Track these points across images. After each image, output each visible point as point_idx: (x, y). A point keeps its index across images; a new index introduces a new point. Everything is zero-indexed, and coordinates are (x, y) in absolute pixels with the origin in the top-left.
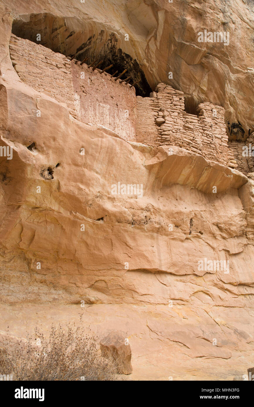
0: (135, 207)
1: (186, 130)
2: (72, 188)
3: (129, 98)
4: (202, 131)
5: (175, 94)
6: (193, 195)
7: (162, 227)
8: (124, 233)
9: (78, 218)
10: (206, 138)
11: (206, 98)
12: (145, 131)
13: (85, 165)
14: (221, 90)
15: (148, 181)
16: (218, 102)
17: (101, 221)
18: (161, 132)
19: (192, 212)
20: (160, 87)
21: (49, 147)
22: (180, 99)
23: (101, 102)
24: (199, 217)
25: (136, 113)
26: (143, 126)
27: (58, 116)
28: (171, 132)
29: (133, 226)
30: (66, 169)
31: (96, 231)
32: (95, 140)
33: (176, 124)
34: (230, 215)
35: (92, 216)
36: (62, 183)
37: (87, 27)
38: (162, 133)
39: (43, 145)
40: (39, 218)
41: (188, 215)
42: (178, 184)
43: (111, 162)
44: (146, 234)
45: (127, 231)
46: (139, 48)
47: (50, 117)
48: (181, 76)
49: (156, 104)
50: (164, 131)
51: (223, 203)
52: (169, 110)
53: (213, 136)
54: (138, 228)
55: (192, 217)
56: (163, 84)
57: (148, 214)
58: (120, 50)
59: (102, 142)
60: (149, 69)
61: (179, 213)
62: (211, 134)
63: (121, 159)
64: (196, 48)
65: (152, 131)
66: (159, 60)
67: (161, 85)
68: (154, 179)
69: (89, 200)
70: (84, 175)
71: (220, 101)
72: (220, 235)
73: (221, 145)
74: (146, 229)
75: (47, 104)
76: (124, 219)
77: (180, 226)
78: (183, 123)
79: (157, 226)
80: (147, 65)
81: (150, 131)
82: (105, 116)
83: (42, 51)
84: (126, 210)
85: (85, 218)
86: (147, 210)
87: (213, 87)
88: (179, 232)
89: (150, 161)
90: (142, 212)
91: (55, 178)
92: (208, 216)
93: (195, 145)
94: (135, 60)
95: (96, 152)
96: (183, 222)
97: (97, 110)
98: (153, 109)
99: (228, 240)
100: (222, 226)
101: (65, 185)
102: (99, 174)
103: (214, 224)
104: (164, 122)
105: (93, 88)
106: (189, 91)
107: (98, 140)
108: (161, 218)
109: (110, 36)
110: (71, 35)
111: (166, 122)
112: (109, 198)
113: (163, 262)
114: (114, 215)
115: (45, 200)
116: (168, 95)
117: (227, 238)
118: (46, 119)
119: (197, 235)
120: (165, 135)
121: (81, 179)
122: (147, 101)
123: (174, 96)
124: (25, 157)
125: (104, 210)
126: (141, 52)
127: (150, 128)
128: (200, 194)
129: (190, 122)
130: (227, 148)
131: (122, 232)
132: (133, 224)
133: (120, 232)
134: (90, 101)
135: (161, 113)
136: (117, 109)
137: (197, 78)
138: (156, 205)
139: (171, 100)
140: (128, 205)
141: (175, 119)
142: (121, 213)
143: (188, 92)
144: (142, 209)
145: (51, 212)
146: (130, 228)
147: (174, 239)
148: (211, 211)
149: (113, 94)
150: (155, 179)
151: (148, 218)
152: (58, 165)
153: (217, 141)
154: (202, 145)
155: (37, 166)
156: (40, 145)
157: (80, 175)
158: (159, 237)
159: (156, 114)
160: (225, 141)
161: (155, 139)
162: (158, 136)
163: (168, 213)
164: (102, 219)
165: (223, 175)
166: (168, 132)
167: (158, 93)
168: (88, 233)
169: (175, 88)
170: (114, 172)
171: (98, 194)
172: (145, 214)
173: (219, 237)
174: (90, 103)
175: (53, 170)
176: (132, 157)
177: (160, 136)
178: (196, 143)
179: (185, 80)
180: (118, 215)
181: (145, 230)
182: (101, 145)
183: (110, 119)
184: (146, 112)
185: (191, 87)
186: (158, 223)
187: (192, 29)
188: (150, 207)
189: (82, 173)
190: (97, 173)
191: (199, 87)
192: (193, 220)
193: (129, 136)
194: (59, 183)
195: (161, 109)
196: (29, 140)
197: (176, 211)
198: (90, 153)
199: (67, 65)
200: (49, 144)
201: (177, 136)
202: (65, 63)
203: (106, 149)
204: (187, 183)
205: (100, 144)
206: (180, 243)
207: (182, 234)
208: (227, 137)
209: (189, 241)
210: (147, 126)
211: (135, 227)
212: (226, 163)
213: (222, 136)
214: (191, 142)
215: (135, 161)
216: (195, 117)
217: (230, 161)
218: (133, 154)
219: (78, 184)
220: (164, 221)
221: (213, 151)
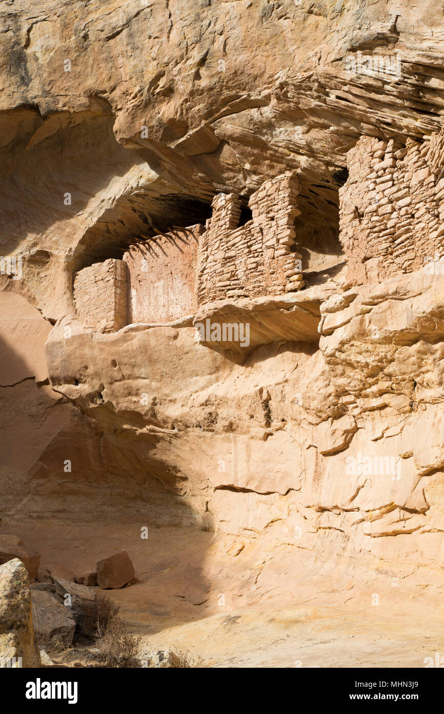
1: (224, 265)
2: (126, 404)
4: (248, 250)
7: (232, 423)
10: (252, 260)
19: (264, 391)
22: (228, 210)
29: (202, 429)
41: (254, 397)
43: (152, 361)
53: (263, 247)
55: (264, 398)
57: (213, 409)
61: (245, 398)
62: (261, 245)
64: (193, 134)
73: (274, 258)
74: (217, 429)
79: (226, 423)
86: (210, 403)
90: (203, 409)
91: (106, 400)
95: (131, 358)
97: (152, 296)
99: (320, 426)
101: (118, 403)
107: (128, 345)
110: (122, 222)
112: (170, 401)
113: (239, 475)
117: (318, 424)
119: (277, 426)
121: (130, 392)
129: (233, 246)
132: (200, 426)
134: (145, 289)
136: (172, 278)
144: (202, 405)
146: (199, 432)
147: (252, 438)
151: (215, 414)
152: (103, 387)
153: (268, 255)
154: (245, 277)
155: (84, 398)
158: (237, 438)
164: (174, 427)
165: (282, 313)
172: (208, 410)
174: (145, 292)
175: (101, 394)
176: (178, 342)
178: (236, 280)
179: (225, 175)
186: (226, 419)
187: (171, 120)
188: (213, 399)
190: (144, 378)
192: (270, 402)
197: (242, 396)
198: (124, 363)
199: (110, 270)
204: (271, 339)
206: (260, 442)
207: (258, 428)
211: (204, 430)
212: (281, 287)
213: (279, 236)
214: (228, 283)
215: (181, 344)
216: (238, 231)
217: (288, 282)
218: (176, 337)
219: (130, 397)
220: (233, 413)
221: (259, 278)
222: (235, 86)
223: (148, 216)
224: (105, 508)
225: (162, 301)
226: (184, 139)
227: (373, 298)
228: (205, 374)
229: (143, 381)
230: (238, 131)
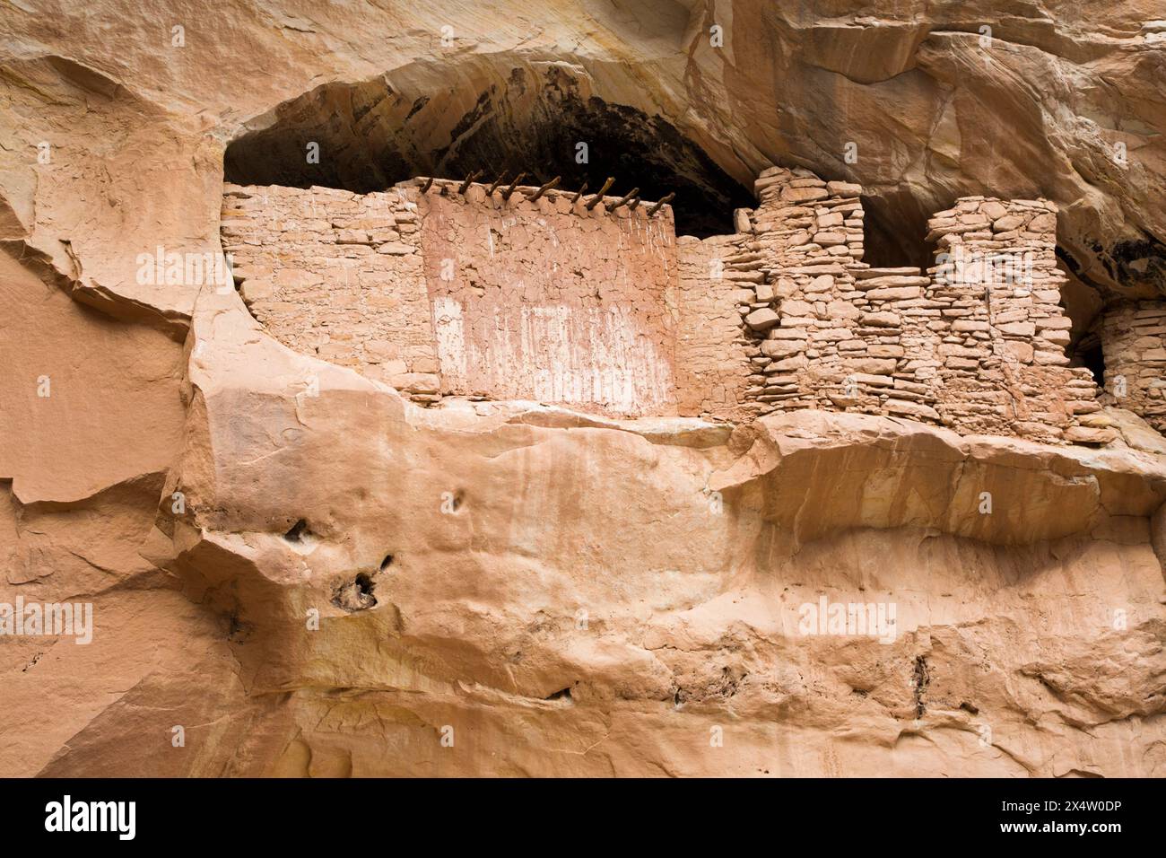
0: (680, 643)
1: (863, 335)
2: (442, 619)
3: (646, 257)
4: (942, 324)
5: (829, 198)
6: (935, 564)
7: (795, 699)
8: (650, 732)
9: (482, 700)
10: (960, 350)
11: (966, 182)
12: (704, 368)
13: (478, 543)
14: (1028, 140)
15: (733, 539)
16: (1025, 182)
17: (564, 699)
18: (764, 365)
19: (920, 636)
20: (767, 186)
21: (349, 521)
22: (847, 215)
23: (537, 302)
24: (954, 648)
25: (674, 305)
26: (699, 351)
27: (367, 423)
28: (800, 359)
29: (679, 706)
30: (413, 567)
31: (552, 734)
32: (503, 457)
33: (823, 324)
34: (1094, 634)
35: (530, 687)
36: (407, 611)
37: (462, 75)
38: (768, 369)
39: (330, 520)
40: (356, 716)
41: (897, 648)
42: (865, 528)
43: (570, 511)
44: (736, 728)
45: (660, 726)
46: (661, 80)
47: (342, 435)
49: (747, 255)
50: (776, 359)
51: (1070, 580)
52: (798, 271)
53: (994, 332)
54: (700, 712)
55: (920, 652)
56: (775, 170)
57: (735, 659)
58: (597, 101)
59: (527, 457)
60: (715, 135)
61: (864, 644)
62: (985, 326)
63: (608, 494)
65: (730, 365)
66: (744, 100)
67: (768, 179)
68: (758, 530)
69: (508, 644)
70: (479, 572)
71: (1034, 179)
72: (1056, 716)
73: (1031, 364)
74: (731, 711)
75: (328, 401)
76: (641, 687)
77: (872, 688)
78: (856, 312)
79: (777, 699)
80: (703, 123)
81: (722, 366)
82: (553, 347)
83: (321, 208)
84: (647, 655)
85: (505, 696)
86: (729, 643)
87: (986, 138)
88: (870, 714)
89: (729, 473)
90: (709, 657)
91: (383, 599)
92: (999, 643)
93: (905, 389)
94: (658, 117)
95: (512, 494)
96: (883, 676)
97: (524, 335)
98: (736, 280)
100: (1060, 678)
101: (418, 613)
102: (534, 556)
103: (1022, 673)
104: (777, 324)
105: (506, 262)
106: (887, 173)
107: (515, 457)
108: (791, 669)
109: (548, 75)
110: (419, 108)
111: (783, 323)
114: (604, 678)
115: (364, 666)
116: (797, 210)
117: (1093, 727)
118: (329, 446)
119: (950, 718)
120: (780, 372)
121: (474, 585)
122: (713, 253)
123: (821, 211)
124: (278, 569)
125: (566, 666)
126: (670, 91)
127: (722, 356)
128: (971, 554)
129: (888, 301)
130: (1062, 369)
131: (643, 729)
132: (677, 699)
133: (636, 731)
134: (497, 310)
135: (765, 292)
136: (597, 310)
137: (908, 123)
138: (764, 625)
139: (807, 227)
140: (652, 638)
141: (821, 306)
142: (626, 670)
143: (884, 178)
144: (708, 647)
145: (389, 696)
146: (670, 713)
147: (849, 739)
148: (1010, 621)
149: (582, 261)
150: (763, 529)
151: (736, 673)
152: (388, 561)
153: (1011, 353)
154: (939, 381)
155: (318, 584)
156: (319, 523)
157: (462, 574)
158: (790, 735)
159: (746, 295)
160: (1055, 342)
161: (741, 396)
162: (753, 383)
163: (816, 649)
164: (566, 692)
165: (1047, 482)
166: (790, 360)
167: (760, 211)
168: (526, 741)
169: (826, 175)
170: (591, 538)
171: (540, 619)
172: (721, 660)
173: (1050, 724)
174: (497, 318)
175: (373, 580)
176: (656, 480)
177: (758, 378)
178: (912, 380)
180: (616, 675)
181: (729, 717)
182: (527, 470)
183: (571, 353)
184: (711, 294)
185: (893, 159)
186: (777, 688)
188: (743, 636)
189: (468, 567)
190: (525, 554)
191: (927, 148)
192: (930, 663)
193: (648, 397)
194: (397, 612)
195: (766, 273)
196: (285, 518)
197: (848, 639)
198: (488, 503)
199: (403, 227)
200: (349, 513)
201: (824, 372)
202: (398, 222)
203: (547, 476)
204: (904, 521)
205: (520, 467)
206: (879, 751)
207: (881, 717)
208: (1068, 322)
209: (920, 741)
210: (713, 350)
211: (688, 710)
212: (1058, 431)
213: (1040, 323)
214: (889, 381)
215: (665, 486)
216: (907, 275)
217: (1076, 423)
218: (654, 465)
219: (462, 601)
220: (801, 678)
221: (990, 394)
228: (700, 568)
229: (521, 560)
230: (1007, 79)
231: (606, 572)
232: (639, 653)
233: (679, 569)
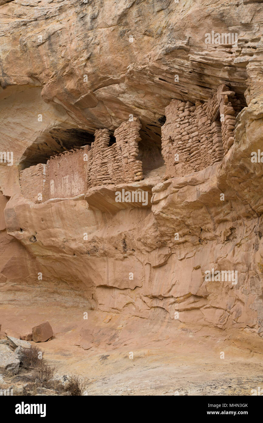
1: (101, 167)
2: (48, 242)
4: (114, 159)
6: (132, 215)
7: (105, 252)
10: (116, 164)
11: (120, 120)
13: (48, 227)
17: (75, 255)
25: (86, 168)
30: (40, 234)
32: (47, 211)
34: (146, 229)
39: (24, 227)
43: (62, 218)
44: (100, 259)
48: (98, 119)
54: (93, 256)
55: (123, 238)
57: (96, 244)
62: (120, 156)
64: (84, 97)
69: (61, 245)
70: (50, 233)
72: (144, 250)
73: (127, 163)
76: (82, 252)
82: (66, 184)
86: (93, 241)
88: (118, 253)
90: (90, 244)
91: (37, 240)
95: (51, 217)
97: (62, 183)
99: (152, 253)
101: (44, 241)
103: (138, 240)
112: (73, 240)
113: (109, 279)
117: (151, 252)
119: (130, 253)
121: (50, 235)
124: (18, 237)
132: (89, 253)
134: (59, 179)
136: (73, 174)
137: (103, 112)
141: (97, 162)
144: (90, 242)
146: (88, 256)
147: (116, 259)
149: (71, 164)
151: (97, 247)
152: (36, 233)
153: (124, 161)
154: (112, 173)
155: (25, 239)
158: (108, 260)
170: (68, 223)
171: (65, 240)
172: (93, 244)
173: (144, 252)
174: (59, 181)
175: (35, 237)
176: (76, 208)
178: (108, 175)
179: (101, 119)
186: (103, 249)
187: (72, 90)
190: (58, 228)
191: (110, 115)
194: (41, 242)
198: (47, 220)
202: (40, 169)
204: (127, 206)
205: (51, 212)
206: (121, 262)
207: (120, 254)
209: (128, 259)
211: (91, 256)
212: (131, 179)
213: (130, 152)
215: (78, 209)
216: (108, 149)
217: (135, 176)
218: (75, 206)
219: (51, 238)
220: (106, 246)
221: (120, 174)
222: (106, 72)
223: (60, 141)
224: (37, 298)
225: (68, 186)
226: (79, 100)
227: (179, 184)
228: (91, 225)
229: (58, 229)
230: (108, 96)
231: (74, 229)
232: (81, 245)
233: (87, 226)
